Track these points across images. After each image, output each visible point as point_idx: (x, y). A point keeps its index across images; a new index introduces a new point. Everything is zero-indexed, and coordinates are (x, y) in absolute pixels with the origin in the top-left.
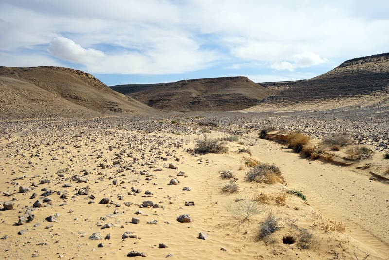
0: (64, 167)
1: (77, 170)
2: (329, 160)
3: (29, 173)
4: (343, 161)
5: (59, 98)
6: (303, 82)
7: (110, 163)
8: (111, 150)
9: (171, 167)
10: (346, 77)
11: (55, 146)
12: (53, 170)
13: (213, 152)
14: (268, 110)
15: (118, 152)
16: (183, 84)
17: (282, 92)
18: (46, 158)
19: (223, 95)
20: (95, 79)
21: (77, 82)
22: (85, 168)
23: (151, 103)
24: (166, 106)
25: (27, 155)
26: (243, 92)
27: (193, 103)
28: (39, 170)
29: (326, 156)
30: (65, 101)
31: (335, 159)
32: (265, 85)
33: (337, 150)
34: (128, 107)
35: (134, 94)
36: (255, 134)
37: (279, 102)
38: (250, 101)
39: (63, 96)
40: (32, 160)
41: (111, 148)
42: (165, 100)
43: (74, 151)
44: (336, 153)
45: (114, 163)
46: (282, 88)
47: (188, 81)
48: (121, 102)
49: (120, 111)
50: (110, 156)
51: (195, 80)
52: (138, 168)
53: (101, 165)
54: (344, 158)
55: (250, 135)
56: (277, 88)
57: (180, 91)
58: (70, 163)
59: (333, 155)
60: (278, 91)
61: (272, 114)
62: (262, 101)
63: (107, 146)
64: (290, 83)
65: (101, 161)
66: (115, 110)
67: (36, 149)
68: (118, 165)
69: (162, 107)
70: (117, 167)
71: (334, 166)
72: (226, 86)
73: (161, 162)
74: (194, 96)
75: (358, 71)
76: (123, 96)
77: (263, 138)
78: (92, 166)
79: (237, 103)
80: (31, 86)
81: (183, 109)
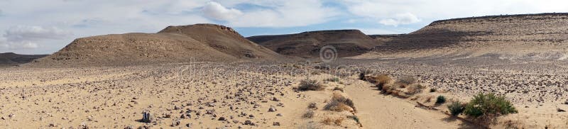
0: (203, 96)
1: (210, 99)
2: (397, 95)
3: (182, 99)
4: (404, 95)
5: (208, 48)
6: (403, 36)
7: (233, 96)
8: (237, 86)
9: (275, 99)
10: (433, 34)
11: (200, 83)
12: (195, 98)
13: (312, 90)
14: (375, 56)
15: (241, 88)
16: (306, 35)
17: (387, 43)
18: (193, 89)
19: (339, 44)
20: (234, 32)
21: (221, 35)
22: (215, 98)
23: (279, 50)
24: (292, 53)
25: (182, 88)
26: (355, 42)
27: (314, 51)
28: (187, 98)
29: (395, 92)
30: (212, 49)
31: (400, 94)
32: (374, 37)
33: (404, 87)
34: (260, 53)
35: (266, 42)
36: (356, 76)
37: (384, 51)
38: (361, 49)
39: (211, 45)
40: (185, 91)
41: (237, 85)
42: (290, 48)
43: (212, 86)
44: (402, 89)
45: (236, 95)
46: (388, 40)
47: (310, 32)
48: (254, 50)
49: (253, 57)
50: (234, 90)
51: (316, 32)
52: (251, 99)
53: (227, 97)
54: (406, 93)
55: (353, 77)
56: (384, 40)
57: (303, 40)
58: (207, 94)
59: (399, 91)
60: (384, 42)
61: (377, 60)
62: (371, 50)
63: (235, 84)
64: (394, 36)
65: (228, 94)
66: (250, 56)
67: (188, 84)
68: (238, 97)
69: (288, 54)
70: (237, 98)
71: (399, 99)
72: (342, 37)
73: (269, 96)
74: (315, 45)
75: (442, 30)
76: (256, 45)
77: (361, 79)
78: (220, 97)
79: (350, 51)
80: (189, 39)
81: (306, 56)
